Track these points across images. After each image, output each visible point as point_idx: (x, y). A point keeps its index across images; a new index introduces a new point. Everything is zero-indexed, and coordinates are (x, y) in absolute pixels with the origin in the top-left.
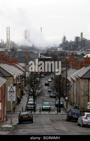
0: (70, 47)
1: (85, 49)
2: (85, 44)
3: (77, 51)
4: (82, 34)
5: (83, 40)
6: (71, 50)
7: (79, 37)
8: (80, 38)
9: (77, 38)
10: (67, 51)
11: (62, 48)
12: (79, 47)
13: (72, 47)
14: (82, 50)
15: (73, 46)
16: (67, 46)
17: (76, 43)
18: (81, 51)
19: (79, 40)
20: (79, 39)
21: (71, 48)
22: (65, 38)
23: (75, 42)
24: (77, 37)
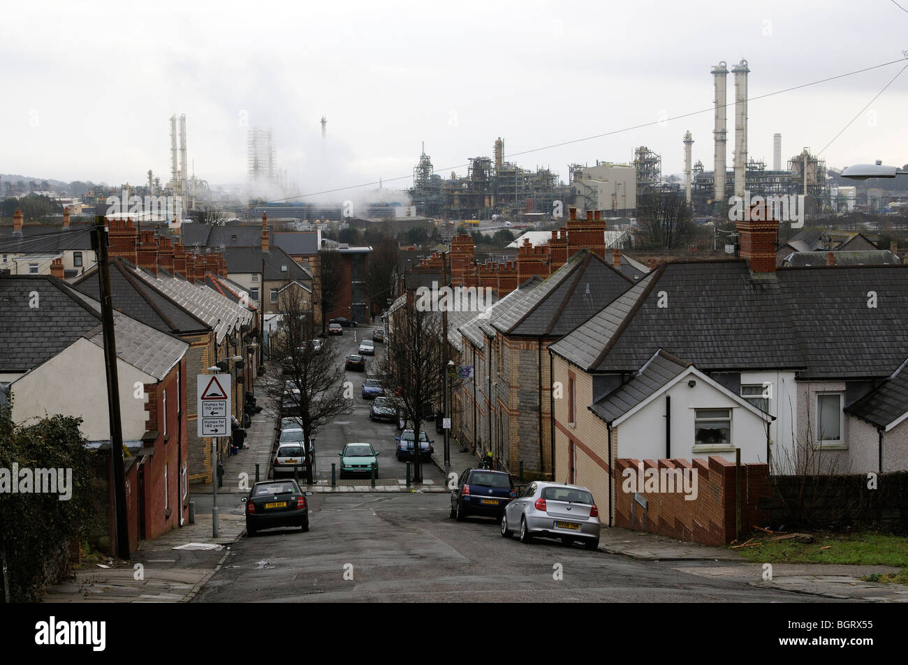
0: (451, 202)
1: (515, 212)
2: (512, 189)
3: (482, 219)
4: (499, 146)
5: (505, 173)
6: (453, 215)
7: (489, 161)
8: (493, 165)
9: (479, 165)
10: (438, 222)
11: (414, 209)
12: (490, 202)
13: (456, 201)
14: (503, 215)
15: (463, 199)
16: (435, 197)
17: (476, 183)
18: (499, 219)
19: (486, 172)
20: (489, 168)
21: (452, 209)
22: (425, 165)
23: (469, 183)
24: (478, 159)
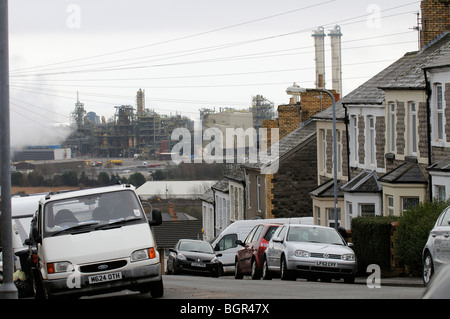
0: (101, 143)
1: (153, 151)
2: (151, 132)
3: (126, 156)
4: (140, 96)
5: (145, 119)
6: (102, 153)
7: (132, 109)
8: (135, 112)
9: (124, 112)
10: (91, 161)
11: (69, 151)
12: (133, 143)
13: (105, 142)
14: (143, 154)
15: (110, 140)
16: (87, 138)
17: (122, 127)
18: (139, 158)
19: (130, 118)
20: (132, 114)
21: (102, 148)
22: (80, 110)
23: (115, 127)
24: (123, 107)
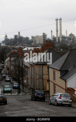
0: (11, 43)
1: (22, 44)
2: (22, 40)
3: (16, 46)
4: (19, 33)
5: (20, 38)
6: (11, 45)
7: (17, 36)
8: (18, 36)
9: (16, 36)
10: (9, 46)
11: (4, 44)
12: (18, 43)
13: (12, 43)
14: (20, 45)
15: (13, 42)
16: (8, 42)
17: (15, 39)
19: (17, 37)
22: (6, 36)
23: (14, 39)
24: (15, 35)
